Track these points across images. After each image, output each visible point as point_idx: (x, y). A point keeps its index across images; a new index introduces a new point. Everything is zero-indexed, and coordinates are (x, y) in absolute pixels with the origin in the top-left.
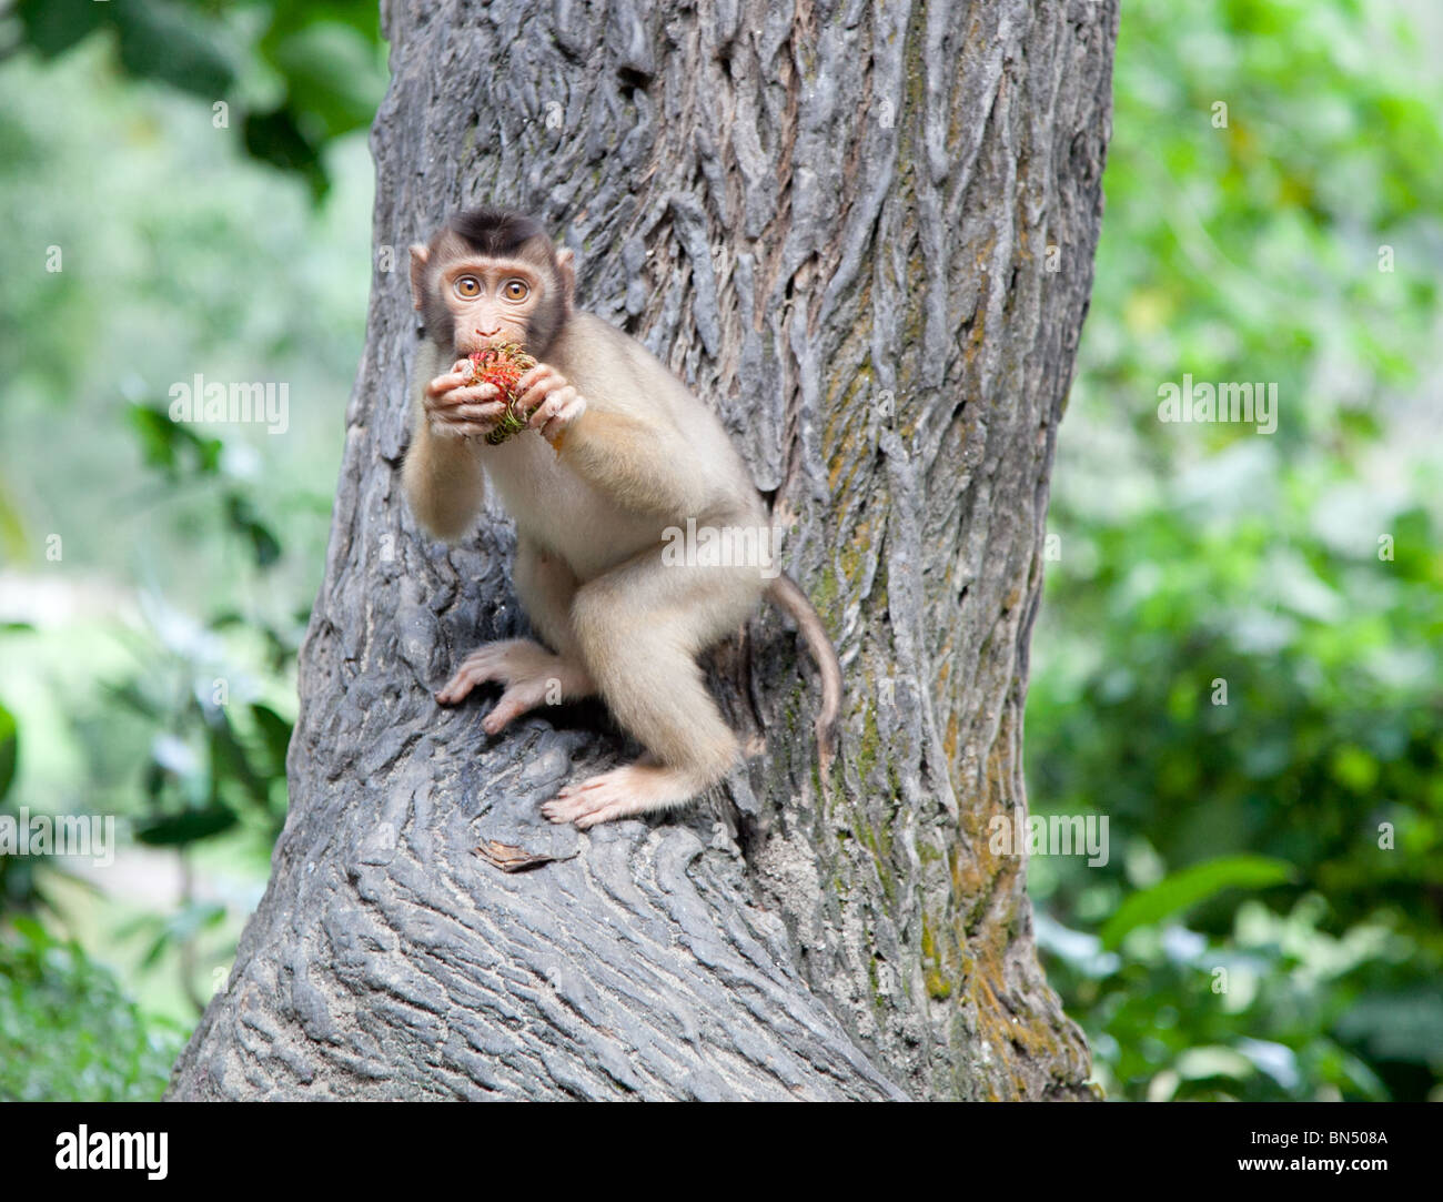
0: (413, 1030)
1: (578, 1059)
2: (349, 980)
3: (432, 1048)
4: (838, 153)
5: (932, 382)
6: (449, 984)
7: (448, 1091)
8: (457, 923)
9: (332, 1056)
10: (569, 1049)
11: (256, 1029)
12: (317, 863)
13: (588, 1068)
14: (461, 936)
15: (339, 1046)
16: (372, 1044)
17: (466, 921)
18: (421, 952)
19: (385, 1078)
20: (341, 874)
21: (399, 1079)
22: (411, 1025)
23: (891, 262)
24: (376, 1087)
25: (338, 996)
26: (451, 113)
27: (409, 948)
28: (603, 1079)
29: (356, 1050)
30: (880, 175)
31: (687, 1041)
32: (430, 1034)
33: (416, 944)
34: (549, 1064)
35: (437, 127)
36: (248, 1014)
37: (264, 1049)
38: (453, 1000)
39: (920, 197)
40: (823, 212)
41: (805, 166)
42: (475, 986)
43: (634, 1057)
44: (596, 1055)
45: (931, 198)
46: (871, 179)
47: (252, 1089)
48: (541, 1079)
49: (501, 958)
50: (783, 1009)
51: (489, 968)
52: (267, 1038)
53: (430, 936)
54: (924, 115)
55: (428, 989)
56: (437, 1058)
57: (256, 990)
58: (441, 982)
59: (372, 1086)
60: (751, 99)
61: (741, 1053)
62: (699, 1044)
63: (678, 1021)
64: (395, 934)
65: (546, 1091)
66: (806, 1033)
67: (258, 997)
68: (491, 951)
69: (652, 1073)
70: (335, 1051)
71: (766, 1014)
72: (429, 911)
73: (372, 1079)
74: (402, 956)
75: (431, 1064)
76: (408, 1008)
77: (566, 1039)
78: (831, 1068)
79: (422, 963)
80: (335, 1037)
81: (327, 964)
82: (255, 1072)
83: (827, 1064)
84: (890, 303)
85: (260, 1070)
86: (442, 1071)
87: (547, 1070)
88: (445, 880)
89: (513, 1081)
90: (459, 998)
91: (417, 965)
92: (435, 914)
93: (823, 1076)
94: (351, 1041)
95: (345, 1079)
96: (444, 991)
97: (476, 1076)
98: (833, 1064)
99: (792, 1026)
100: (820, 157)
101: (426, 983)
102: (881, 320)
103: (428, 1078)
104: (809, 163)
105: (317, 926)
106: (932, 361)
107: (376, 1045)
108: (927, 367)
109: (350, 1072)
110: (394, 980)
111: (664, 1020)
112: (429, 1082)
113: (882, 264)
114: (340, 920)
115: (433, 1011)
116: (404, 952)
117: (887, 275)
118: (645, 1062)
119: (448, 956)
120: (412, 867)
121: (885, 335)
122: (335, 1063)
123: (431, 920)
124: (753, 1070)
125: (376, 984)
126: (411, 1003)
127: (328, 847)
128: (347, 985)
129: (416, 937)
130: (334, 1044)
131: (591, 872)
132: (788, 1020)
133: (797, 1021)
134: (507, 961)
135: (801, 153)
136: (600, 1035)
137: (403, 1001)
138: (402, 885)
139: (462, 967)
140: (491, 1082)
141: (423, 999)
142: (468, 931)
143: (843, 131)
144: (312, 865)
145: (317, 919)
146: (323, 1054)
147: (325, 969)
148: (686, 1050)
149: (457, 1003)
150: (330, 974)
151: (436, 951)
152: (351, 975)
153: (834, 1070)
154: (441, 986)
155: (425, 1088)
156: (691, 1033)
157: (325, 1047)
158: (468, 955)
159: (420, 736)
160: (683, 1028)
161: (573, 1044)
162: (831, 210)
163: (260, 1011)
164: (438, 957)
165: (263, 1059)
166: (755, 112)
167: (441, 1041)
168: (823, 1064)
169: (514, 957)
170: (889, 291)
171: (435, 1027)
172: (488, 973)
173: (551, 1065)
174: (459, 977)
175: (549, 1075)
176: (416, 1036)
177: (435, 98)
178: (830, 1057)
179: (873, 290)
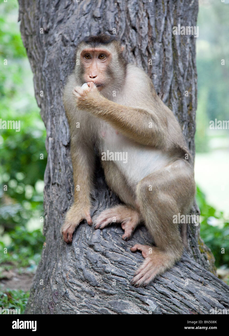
0: (120, 282)
1: (161, 285)
2: (99, 271)
3: (126, 286)
4: (161, 71)
5: (185, 119)
6: (126, 270)
7: (133, 296)
8: (123, 255)
9: (98, 290)
10: (159, 283)
11: (74, 284)
12: (77, 242)
13: (165, 287)
14: (126, 259)
15: (99, 287)
16: (109, 286)
17: (125, 255)
18: (117, 263)
19: (115, 294)
20: (86, 245)
21: (119, 294)
22: (120, 281)
23: (174, 94)
24: (112, 296)
25: (96, 275)
26: (67, 66)
27: (113, 262)
28: (169, 290)
29: (105, 288)
30: (170, 75)
31: (182, 277)
32: (125, 283)
33: (115, 261)
34: (156, 288)
35: (64, 69)
36: (70, 280)
37: (79, 289)
38: (128, 274)
39: (178, 79)
40: (159, 84)
41: (155, 74)
42: (132, 270)
43: (173, 283)
44: (166, 284)
45: (181, 79)
46: (169, 76)
47: (78, 299)
48: (155, 291)
49: (137, 263)
50: (195, 266)
51: (134, 266)
52: (80, 286)
53: (119, 259)
54: (177, 61)
55: (121, 272)
56: (128, 288)
57: (70, 274)
58: (124, 270)
59: (111, 296)
60: (140, 60)
61: (192, 278)
62: (185, 278)
63: (179, 273)
64: (108, 259)
65: (157, 294)
66: (201, 271)
67: (71, 276)
68: (133, 261)
69: (178, 287)
70: (99, 288)
71: (192, 268)
72: (115, 253)
73: (111, 294)
74: (112, 264)
75: (126, 290)
76: (117, 277)
77: (158, 281)
78: (208, 278)
79: (117, 266)
80: (99, 285)
81: (91, 267)
82: (78, 294)
83: (207, 277)
84: (175, 102)
85: (79, 294)
86: (130, 291)
87: (156, 289)
88: (115, 245)
89: (148, 293)
90: (130, 274)
91: (116, 266)
92: (117, 254)
93: (206, 280)
94: (103, 286)
95: (103, 295)
96: (125, 272)
97: (140, 292)
98: (208, 277)
99: (198, 270)
100: (158, 72)
101: (120, 271)
102: (174, 107)
103: (126, 293)
104: (156, 73)
105: (84, 258)
106: (185, 115)
107: (110, 286)
108: (184, 116)
109: (105, 293)
110: (113, 271)
111: (176, 273)
112: (127, 294)
113: (173, 95)
114: (92, 257)
115: (124, 277)
116: (112, 263)
117: (174, 97)
118: (176, 284)
119: (124, 264)
120: (106, 243)
121: (175, 110)
122: (100, 291)
123: (117, 255)
124: (196, 282)
125: (107, 272)
126: (117, 276)
127: (79, 238)
128: (98, 272)
129: (115, 260)
130: (98, 287)
131: (145, 239)
132: (197, 268)
133: (199, 268)
134: (138, 263)
135: (154, 71)
136: (165, 279)
137: (115, 275)
138: (105, 247)
139: (127, 266)
140: (144, 294)
141: (121, 275)
142: (127, 257)
143: (161, 66)
144: (76, 243)
145: (83, 256)
146: (96, 289)
147: (90, 268)
148: (182, 280)
149: (129, 275)
150: (92, 270)
151: (121, 263)
152: (99, 270)
153: (209, 279)
154: (124, 271)
155: (126, 296)
156: (182, 276)
157: (96, 287)
158: (129, 263)
159: (97, 210)
160: (180, 275)
161: (159, 282)
162: (161, 84)
163: (73, 279)
164: (121, 264)
165: (80, 291)
166: (141, 62)
167: (128, 284)
168: (206, 277)
169: (139, 262)
170: (175, 100)
171: (126, 281)
172: (134, 267)
173: (157, 288)
174: (128, 269)
175: (157, 290)
176: (121, 284)
177: (62, 63)
178: (207, 276)
179: (171, 100)
